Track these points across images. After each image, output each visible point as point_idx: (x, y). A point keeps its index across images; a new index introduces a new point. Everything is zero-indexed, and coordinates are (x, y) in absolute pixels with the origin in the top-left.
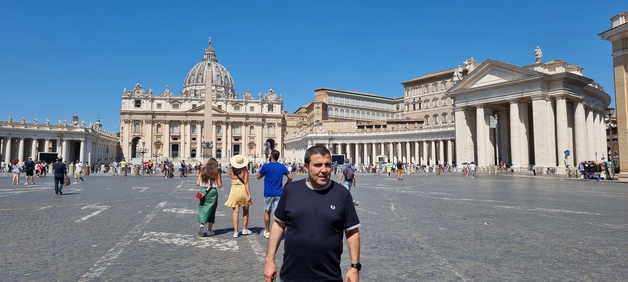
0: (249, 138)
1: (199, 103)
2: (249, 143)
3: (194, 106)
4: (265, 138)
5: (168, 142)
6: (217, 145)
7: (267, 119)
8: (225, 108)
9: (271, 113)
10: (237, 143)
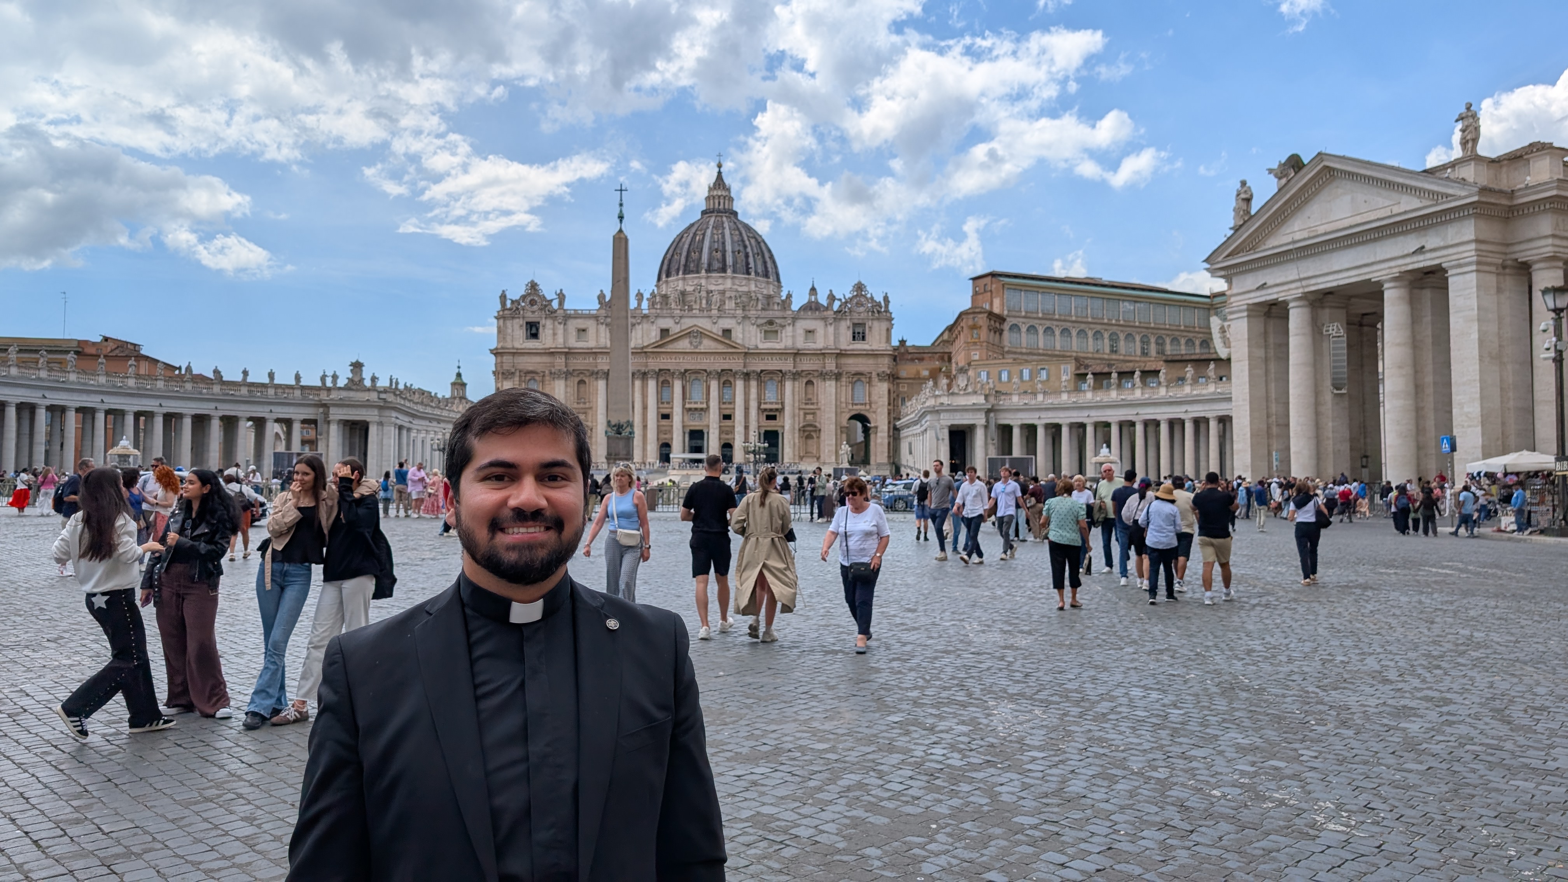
0: (802, 413)
1: (676, 325)
2: (804, 427)
3: (664, 332)
4: (845, 411)
6: (721, 431)
7: (850, 361)
8: (741, 336)
9: (859, 346)
10: (771, 425)
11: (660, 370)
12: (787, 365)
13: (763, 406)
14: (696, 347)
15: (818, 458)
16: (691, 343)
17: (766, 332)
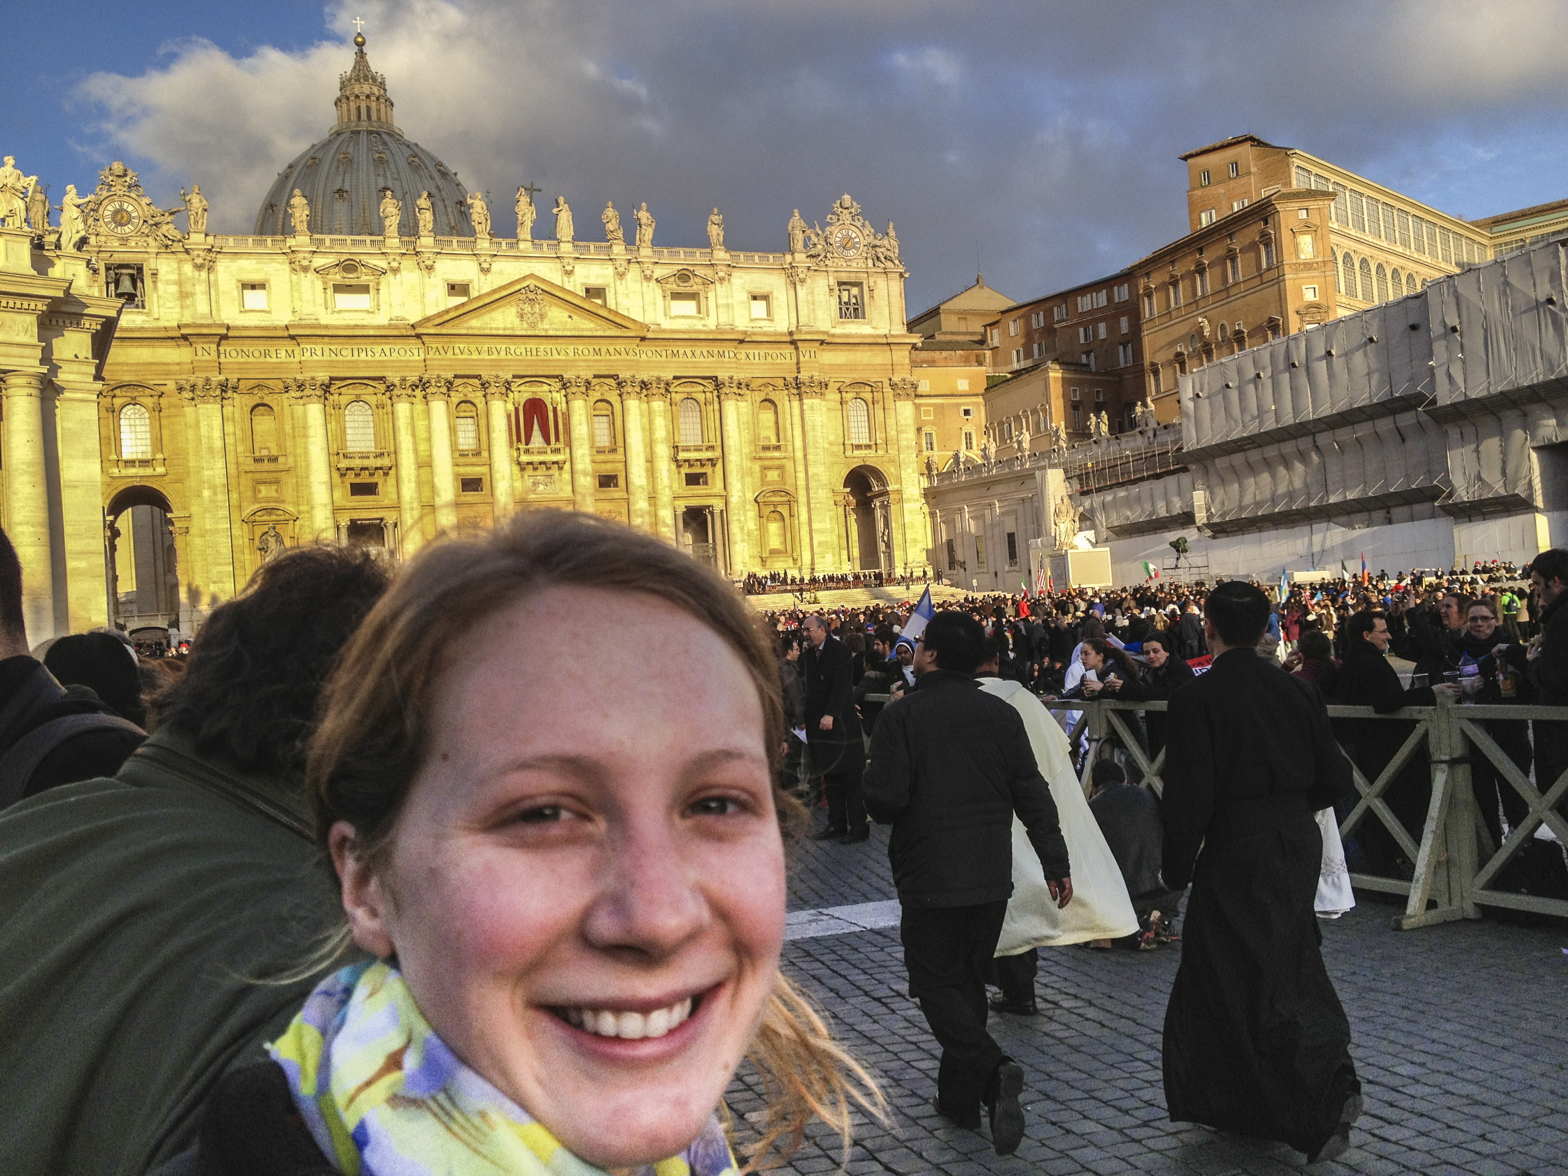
0: (756, 467)
1: (482, 277)
2: (764, 496)
3: (458, 290)
4: (837, 463)
5: (330, 507)
7: (842, 357)
8: (626, 300)
9: (852, 328)
10: (697, 497)
11: (456, 377)
12: (725, 365)
13: (682, 456)
14: (533, 325)
15: (797, 560)
16: (521, 315)
17: (675, 296)
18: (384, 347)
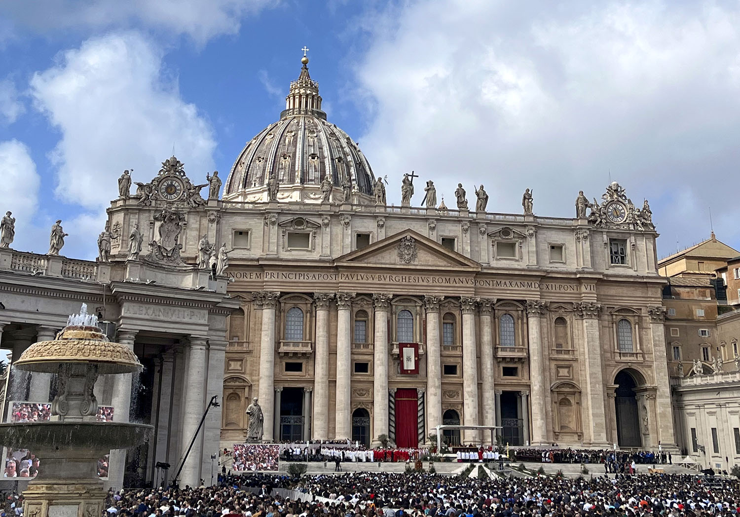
0: (553, 365)
1: (378, 230)
2: (557, 387)
3: (362, 238)
4: (609, 365)
5: (271, 378)
6: (444, 393)
7: (613, 291)
8: (468, 248)
9: (619, 270)
10: (510, 384)
11: (358, 295)
12: (531, 293)
13: (501, 354)
14: (408, 264)
15: (580, 436)
16: (401, 256)
17: (500, 245)
18: (315, 273)
